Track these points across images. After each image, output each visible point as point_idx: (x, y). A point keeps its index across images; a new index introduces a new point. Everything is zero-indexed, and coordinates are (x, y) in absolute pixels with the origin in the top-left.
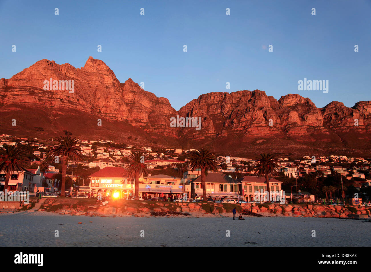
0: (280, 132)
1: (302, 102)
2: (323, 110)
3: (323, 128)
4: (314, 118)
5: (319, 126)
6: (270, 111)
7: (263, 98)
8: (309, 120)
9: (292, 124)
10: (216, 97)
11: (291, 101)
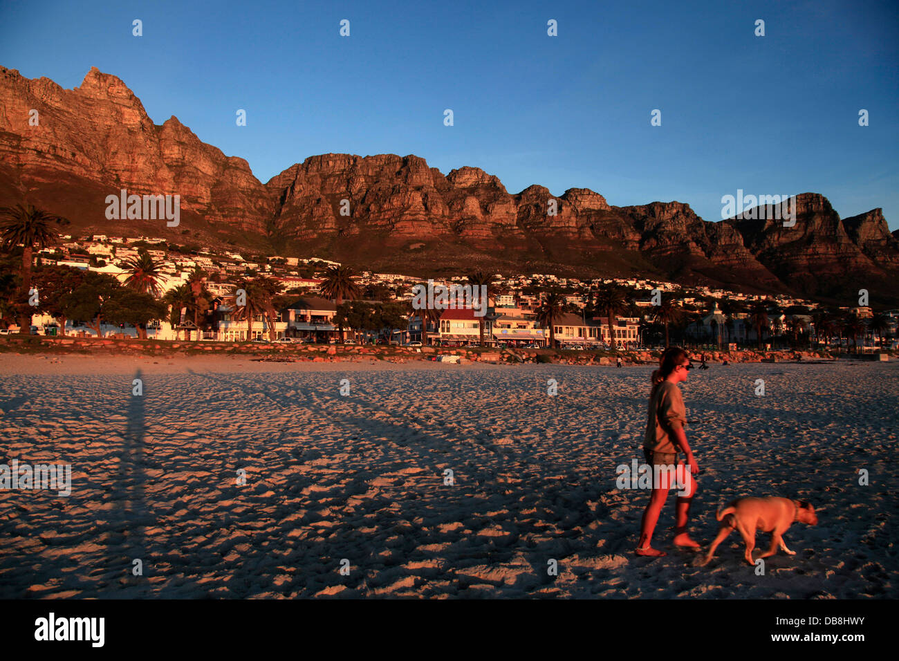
0: (449, 231)
1: (486, 182)
2: (518, 198)
3: (517, 228)
4: (504, 211)
5: (510, 225)
6: (434, 194)
7: (422, 170)
8: (496, 213)
9: (468, 219)
10: (339, 162)
11: (468, 179)
